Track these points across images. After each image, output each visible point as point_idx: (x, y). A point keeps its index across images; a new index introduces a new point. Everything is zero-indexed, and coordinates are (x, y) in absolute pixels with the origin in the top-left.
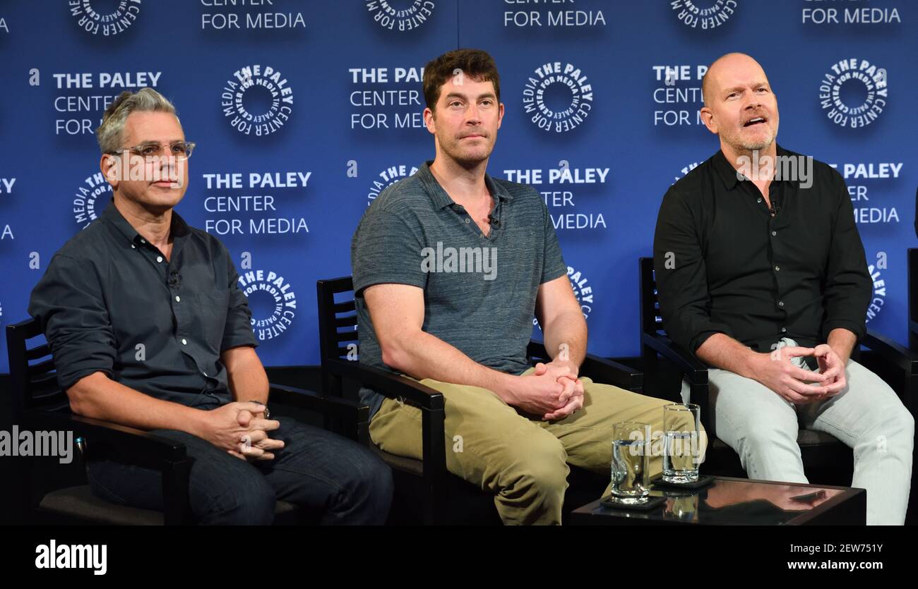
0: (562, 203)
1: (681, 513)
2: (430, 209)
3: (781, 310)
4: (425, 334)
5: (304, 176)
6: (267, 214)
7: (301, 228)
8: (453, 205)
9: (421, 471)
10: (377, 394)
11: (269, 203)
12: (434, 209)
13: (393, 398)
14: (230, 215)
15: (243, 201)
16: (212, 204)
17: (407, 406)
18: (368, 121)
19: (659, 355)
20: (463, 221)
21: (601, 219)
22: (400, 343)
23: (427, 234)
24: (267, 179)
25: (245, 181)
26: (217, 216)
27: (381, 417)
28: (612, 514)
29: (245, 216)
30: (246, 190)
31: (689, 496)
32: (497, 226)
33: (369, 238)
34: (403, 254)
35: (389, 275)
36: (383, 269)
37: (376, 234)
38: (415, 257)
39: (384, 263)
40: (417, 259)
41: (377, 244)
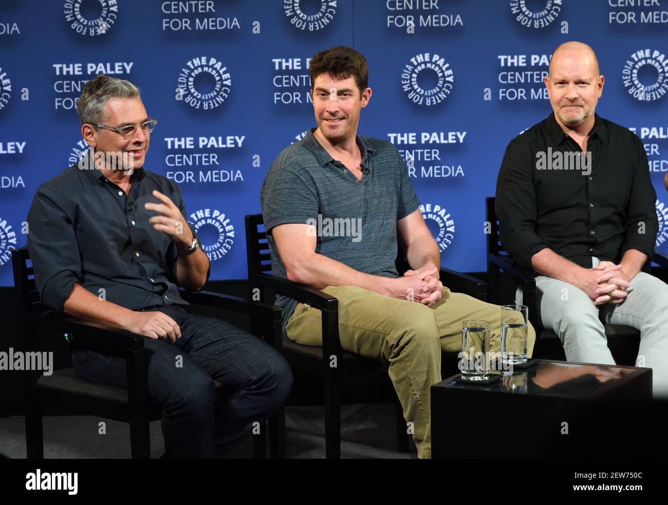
0: (431, 158)
1: (514, 387)
2: (318, 165)
3: (592, 237)
4: (319, 256)
5: (240, 139)
6: (212, 167)
7: (237, 178)
8: (333, 161)
9: (322, 356)
10: (292, 300)
11: (214, 159)
12: (320, 164)
13: (303, 303)
14: (185, 168)
15: (194, 158)
16: (172, 160)
17: (313, 309)
18: (287, 98)
19: (501, 270)
20: (342, 172)
21: (460, 170)
22: (300, 262)
23: (317, 185)
24: (212, 142)
25: (196, 143)
26: (175, 169)
27: (294, 319)
28: (462, 388)
29: (196, 169)
30: (197, 150)
31: (521, 374)
32: (367, 172)
33: (273, 191)
34: (300, 202)
35: (290, 217)
36: (286, 213)
37: (279, 187)
38: (310, 203)
39: (286, 208)
40: (310, 204)
41: (280, 194)
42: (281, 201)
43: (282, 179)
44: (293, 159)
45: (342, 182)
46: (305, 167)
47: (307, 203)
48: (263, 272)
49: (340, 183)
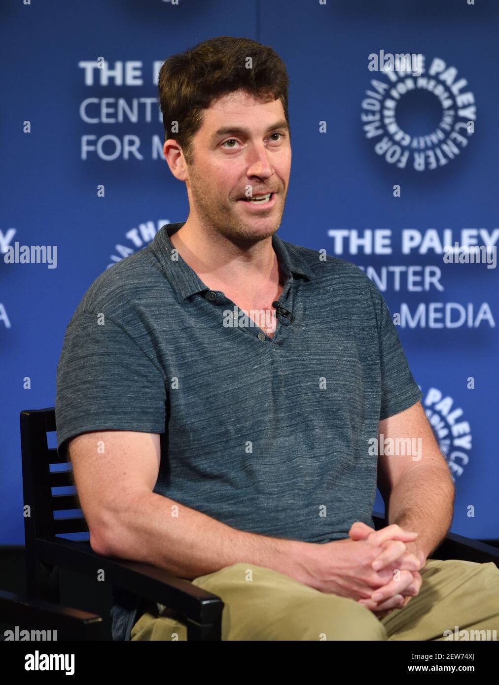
2: (169, 300)
8: (205, 292)
32: (287, 320)
33: (71, 360)
34: (125, 383)
35: (103, 417)
36: (93, 409)
37: (81, 352)
38: (146, 384)
39: (95, 398)
40: (148, 388)
41: (83, 367)
42: (84, 383)
43: (89, 335)
44: (113, 288)
45: (222, 341)
46: (139, 305)
47: (141, 384)
48: (57, 535)
49: (215, 343)
